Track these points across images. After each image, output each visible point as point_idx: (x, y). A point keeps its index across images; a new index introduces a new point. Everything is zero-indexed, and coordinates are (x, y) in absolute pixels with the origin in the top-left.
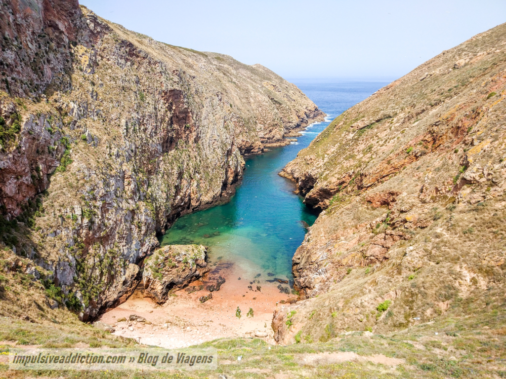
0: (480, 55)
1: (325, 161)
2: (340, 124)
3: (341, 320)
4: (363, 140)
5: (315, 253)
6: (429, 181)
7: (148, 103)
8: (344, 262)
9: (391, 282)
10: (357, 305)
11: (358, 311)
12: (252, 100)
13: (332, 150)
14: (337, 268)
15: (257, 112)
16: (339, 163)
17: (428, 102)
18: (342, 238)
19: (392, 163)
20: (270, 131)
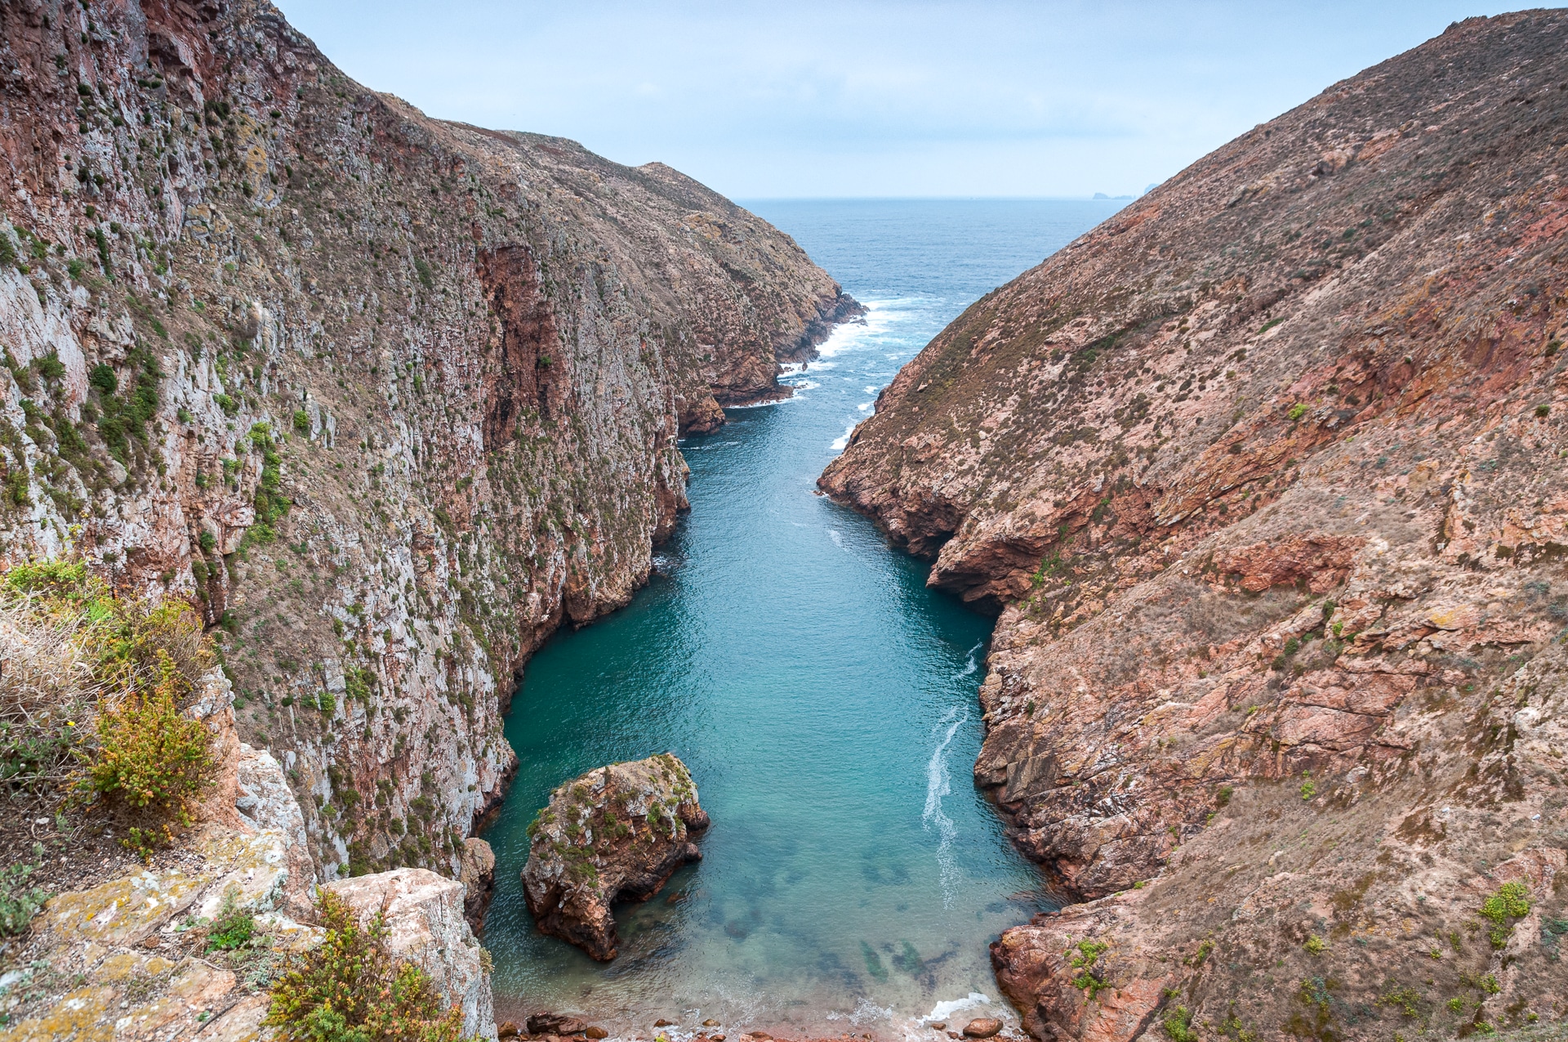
0: (1382, 139)
1: (982, 451)
2: (989, 337)
3: (1354, 961)
4: (1100, 384)
5: (1074, 749)
6: (1469, 501)
7: (444, 291)
8: (1195, 767)
9: (1499, 824)
10: (1403, 910)
11: (1414, 926)
12: (673, 271)
13: (1002, 416)
14: (1169, 789)
15: (693, 306)
16: (1038, 457)
17: (1287, 269)
18: (1165, 693)
19: (1246, 448)
20: (736, 365)
